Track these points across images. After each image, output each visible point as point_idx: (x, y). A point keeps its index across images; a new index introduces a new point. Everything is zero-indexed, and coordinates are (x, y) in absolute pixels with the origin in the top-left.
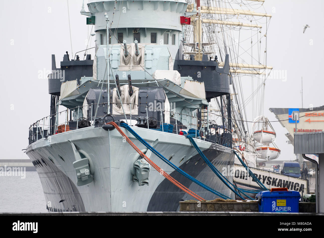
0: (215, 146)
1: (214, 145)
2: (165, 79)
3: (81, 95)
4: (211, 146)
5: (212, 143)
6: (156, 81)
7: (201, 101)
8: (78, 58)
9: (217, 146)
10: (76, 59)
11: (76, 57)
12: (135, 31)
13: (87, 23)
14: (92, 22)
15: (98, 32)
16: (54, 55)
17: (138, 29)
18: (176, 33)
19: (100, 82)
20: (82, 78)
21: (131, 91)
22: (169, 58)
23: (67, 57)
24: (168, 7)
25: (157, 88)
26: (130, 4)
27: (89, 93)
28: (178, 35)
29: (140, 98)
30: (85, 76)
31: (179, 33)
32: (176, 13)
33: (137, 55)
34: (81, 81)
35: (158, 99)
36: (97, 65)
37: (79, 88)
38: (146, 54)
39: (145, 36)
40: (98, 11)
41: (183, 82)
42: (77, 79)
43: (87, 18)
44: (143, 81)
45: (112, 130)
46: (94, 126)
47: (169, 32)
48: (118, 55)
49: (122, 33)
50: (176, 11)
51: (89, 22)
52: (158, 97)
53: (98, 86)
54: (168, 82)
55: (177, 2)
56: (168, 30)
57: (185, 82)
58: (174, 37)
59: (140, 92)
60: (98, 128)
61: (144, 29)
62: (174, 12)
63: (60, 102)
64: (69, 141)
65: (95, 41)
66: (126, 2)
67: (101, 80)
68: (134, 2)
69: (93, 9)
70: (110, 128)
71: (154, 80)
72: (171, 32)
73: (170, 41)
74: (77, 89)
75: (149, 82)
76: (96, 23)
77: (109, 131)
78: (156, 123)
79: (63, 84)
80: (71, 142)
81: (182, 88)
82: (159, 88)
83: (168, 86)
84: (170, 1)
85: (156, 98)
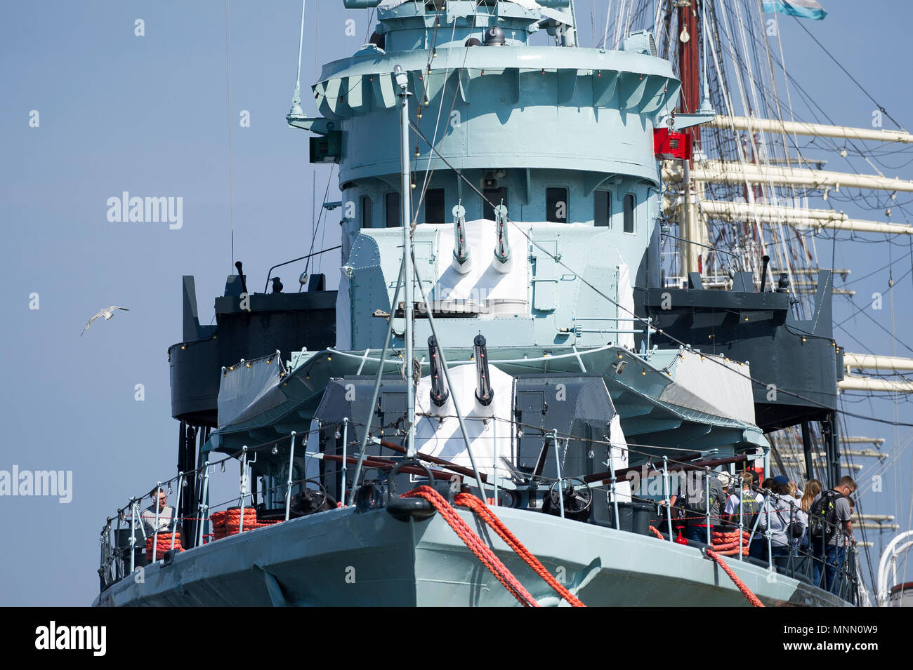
0: (809, 593)
1: (808, 589)
2: (610, 344)
3: (295, 412)
4: (798, 594)
5: (799, 582)
6: (577, 354)
7: (742, 431)
8: (278, 285)
9: (818, 596)
10: (270, 291)
11: (271, 283)
12: (490, 183)
13: (314, 158)
14: (331, 149)
15: (351, 190)
16: (193, 277)
17: (500, 175)
18: (639, 191)
19: (365, 358)
20: (294, 354)
21: (483, 393)
22: (617, 274)
23: (237, 285)
24: (610, 92)
25: (580, 378)
26: (469, 81)
27: (327, 399)
28: (646, 196)
29: (517, 413)
30: (304, 348)
31: (649, 189)
32: (637, 117)
33: (502, 258)
34: (290, 367)
35: (587, 418)
36: (352, 303)
37: (287, 381)
38: (533, 260)
39: (526, 199)
40: (353, 112)
41: (675, 360)
42: (278, 351)
43: (312, 139)
44: (525, 352)
45: (426, 518)
46: (354, 506)
47: (613, 183)
48: (431, 262)
49: (441, 191)
50: (639, 109)
51: (318, 152)
52: (587, 411)
53: (359, 374)
54: (621, 357)
55: (645, 76)
56: (611, 178)
57: (681, 356)
58: (629, 206)
59: (519, 392)
60: (370, 512)
61: (520, 174)
62: (633, 111)
63: (215, 441)
64: (255, 566)
65: (341, 223)
66: (456, 76)
67: (368, 350)
68: (485, 73)
69: (333, 106)
70: (417, 509)
71: (570, 350)
72: (619, 186)
73: (618, 219)
74: (279, 386)
75: (549, 357)
76: (345, 157)
77: (413, 524)
78: (586, 501)
79: (225, 373)
80: (262, 571)
81: (672, 382)
82: (588, 380)
83: (620, 372)
84: (616, 72)
85: (578, 415)
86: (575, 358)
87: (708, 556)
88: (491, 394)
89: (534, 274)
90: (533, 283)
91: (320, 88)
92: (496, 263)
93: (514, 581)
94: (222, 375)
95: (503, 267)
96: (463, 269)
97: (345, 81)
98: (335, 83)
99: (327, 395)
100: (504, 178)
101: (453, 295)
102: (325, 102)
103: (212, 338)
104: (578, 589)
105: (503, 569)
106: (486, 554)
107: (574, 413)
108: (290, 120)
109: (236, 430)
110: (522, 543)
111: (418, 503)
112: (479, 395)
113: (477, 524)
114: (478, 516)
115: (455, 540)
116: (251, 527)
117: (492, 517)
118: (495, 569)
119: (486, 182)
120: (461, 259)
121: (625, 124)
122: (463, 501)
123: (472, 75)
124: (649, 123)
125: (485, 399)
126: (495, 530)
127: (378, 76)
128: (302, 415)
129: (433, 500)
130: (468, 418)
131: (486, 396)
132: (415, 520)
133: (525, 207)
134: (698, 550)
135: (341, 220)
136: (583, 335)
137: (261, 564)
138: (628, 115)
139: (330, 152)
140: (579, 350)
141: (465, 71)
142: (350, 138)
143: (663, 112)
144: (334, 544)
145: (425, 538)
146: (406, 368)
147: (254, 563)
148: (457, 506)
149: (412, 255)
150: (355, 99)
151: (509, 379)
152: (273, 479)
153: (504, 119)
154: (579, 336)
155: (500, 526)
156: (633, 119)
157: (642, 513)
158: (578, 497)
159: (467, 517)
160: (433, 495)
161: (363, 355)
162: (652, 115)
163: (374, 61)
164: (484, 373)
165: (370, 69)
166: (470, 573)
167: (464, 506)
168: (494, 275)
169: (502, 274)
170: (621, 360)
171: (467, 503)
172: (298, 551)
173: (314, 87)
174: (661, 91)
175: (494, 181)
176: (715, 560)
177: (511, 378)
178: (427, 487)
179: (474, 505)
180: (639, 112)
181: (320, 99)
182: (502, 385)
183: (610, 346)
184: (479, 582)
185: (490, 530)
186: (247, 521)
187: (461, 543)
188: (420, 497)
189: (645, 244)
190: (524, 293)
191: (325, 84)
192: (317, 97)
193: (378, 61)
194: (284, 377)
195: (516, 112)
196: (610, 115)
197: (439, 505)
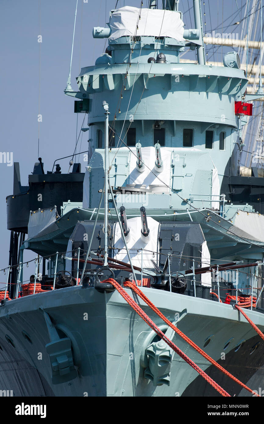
2: (204, 208)
3: (62, 234)
6: (189, 213)
8: (58, 168)
10: (55, 170)
11: (55, 167)
12: (157, 126)
13: (76, 111)
14: (84, 107)
15: (93, 126)
16: (19, 163)
17: (162, 123)
18: (228, 130)
19: (94, 212)
20: (64, 203)
21: (145, 231)
22: (212, 173)
23: (39, 167)
24: (214, 85)
25: (190, 224)
26: (148, 79)
27: (76, 231)
28: (230, 133)
29: (160, 240)
30: (69, 201)
31: (232, 129)
32: (227, 96)
33: (158, 166)
34: (62, 209)
35: (192, 242)
36: (90, 183)
37: (59, 220)
38: (173, 166)
39: (174, 134)
40: (95, 91)
41: (235, 215)
42: (56, 206)
43: (76, 102)
44: (166, 211)
45: (111, 292)
46: (82, 285)
47: (215, 127)
48: (126, 166)
49: (135, 129)
50: (228, 93)
51: (79, 107)
52: (191, 239)
53: (91, 219)
54: (209, 214)
55: (230, 78)
56: (214, 125)
57: (238, 213)
58: (222, 137)
59: (161, 230)
60: (88, 288)
61: (171, 122)
62: (225, 94)
63: (26, 245)
64: (40, 309)
65: (88, 141)
66: (142, 77)
67: (95, 209)
68: (156, 76)
69: (85, 87)
70: (108, 288)
71: (186, 211)
72: (218, 128)
73: (216, 144)
74: (56, 222)
75: (176, 214)
76: (91, 111)
77: (106, 294)
78: (184, 283)
79: (32, 214)
80: (42, 311)
81: (233, 225)
82: (193, 225)
83: (208, 221)
84: (217, 76)
85: (187, 241)
86: (188, 215)
87: (236, 308)
88: (148, 231)
89: (173, 173)
90: (173, 177)
91: (79, 79)
92: (156, 168)
93: (148, 318)
94: (30, 214)
95: (159, 170)
96: (141, 170)
97: (91, 77)
98: (86, 78)
99: (76, 228)
100: (164, 124)
101: (136, 182)
102: (82, 85)
103: (27, 193)
104: (177, 322)
105: (144, 313)
106: (136, 307)
107: (185, 240)
108: (66, 92)
109: (36, 240)
110: (152, 302)
111: (108, 285)
112: (143, 232)
113: (133, 294)
114: (133, 291)
115: (123, 301)
116: (38, 292)
117: (140, 291)
118: (140, 313)
119: (155, 126)
120: (140, 166)
121: (221, 99)
122: (127, 285)
123: (150, 76)
124: (233, 99)
125: (145, 233)
126: (141, 297)
127: (106, 75)
128: (66, 236)
129: (114, 284)
130: (131, 250)
131: (146, 232)
132: (106, 293)
133: (173, 138)
134: (231, 305)
135: (88, 140)
136: (194, 202)
137: (42, 308)
138: (222, 95)
139: (83, 109)
140: (190, 211)
141: (147, 75)
142: (93, 103)
143: (239, 94)
144: (73, 301)
145: (111, 300)
146: (105, 229)
147: (40, 307)
148: (125, 287)
149: (109, 181)
150: (96, 85)
151: (157, 224)
152: (52, 262)
153: (164, 97)
154: (192, 202)
155: (143, 295)
156: (225, 97)
157: (207, 289)
158: (180, 281)
159: (129, 292)
160: (114, 283)
161: (93, 211)
162: (234, 95)
163: (104, 68)
164: (145, 222)
165: (103, 72)
166: (130, 315)
167: (127, 287)
168: (155, 173)
169: (158, 172)
170: (209, 216)
171: (129, 286)
172: (58, 303)
173: (77, 78)
174: (238, 85)
175: (159, 126)
176: (239, 310)
177: (158, 223)
178: (112, 279)
179: (132, 286)
180: (228, 94)
181: (80, 84)
182: (154, 226)
183: (204, 210)
184: (134, 318)
185: (138, 297)
186: (37, 289)
187: (126, 302)
188: (109, 283)
189: (229, 155)
190: (169, 182)
191: (82, 78)
192: (78, 83)
193: (107, 68)
194: (58, 218)
195: (170, 94)
196: (214, 96)
197: (117, 287)
